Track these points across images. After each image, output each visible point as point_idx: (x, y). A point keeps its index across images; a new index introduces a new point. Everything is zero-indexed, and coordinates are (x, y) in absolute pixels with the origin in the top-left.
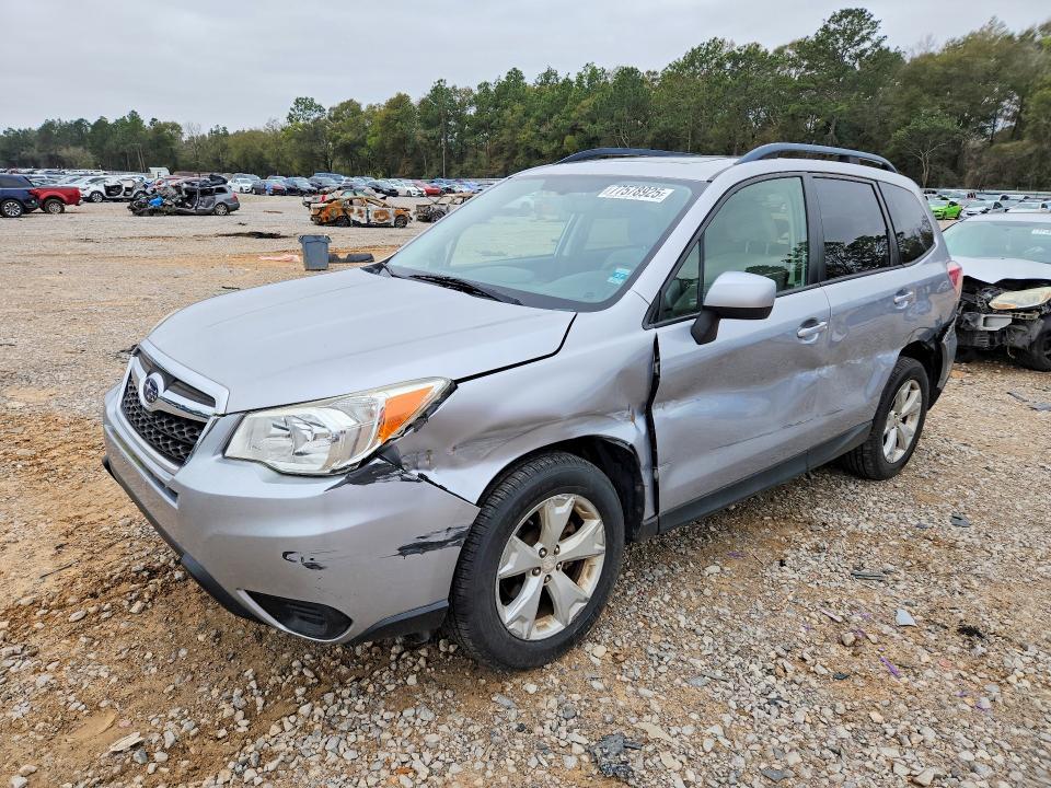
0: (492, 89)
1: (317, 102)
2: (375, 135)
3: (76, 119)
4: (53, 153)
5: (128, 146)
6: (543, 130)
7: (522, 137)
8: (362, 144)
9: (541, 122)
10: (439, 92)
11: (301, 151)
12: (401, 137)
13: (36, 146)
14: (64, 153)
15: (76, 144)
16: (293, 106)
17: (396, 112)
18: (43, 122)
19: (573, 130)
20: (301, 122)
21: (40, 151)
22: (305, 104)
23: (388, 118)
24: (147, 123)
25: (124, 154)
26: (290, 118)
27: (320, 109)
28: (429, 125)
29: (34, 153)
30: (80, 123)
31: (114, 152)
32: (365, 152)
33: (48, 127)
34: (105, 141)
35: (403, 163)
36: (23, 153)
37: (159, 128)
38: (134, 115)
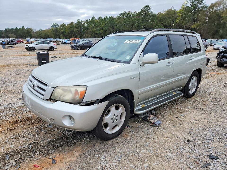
0: (88, 21)
1: (57, 24)
2: (67, 30)
3: (12, 28)
4: (7, 35)
5: (22, 33)
6: (97, 29)
7: (93, 30)
8: (65, 32)
9: (97, 27)
10: (79, 21)
11: (53, 34)
12: (72, 30)
13: (4, 34)
14: (9, 35)
15: (12, 33)
16: (52, 25)
17: (71, 26)
18: (5, 29)
19: (102, 29)
20: (54, 28)
21: (4, 35)
22: (54, 24)
23: (69, 27)
24: (26, 29)
25: (21, 35)
26: (52, 27)
27: (57, 25)
28: (77, 28)
29: (3, 35)
30: (13, 29)
31: (19, 35)
32: (66, 34)
33: (6, 30)
34: (17, 32)
35: (73, 36)
36: (1, 35)
37: (28, 29)
38: (23, 27)
